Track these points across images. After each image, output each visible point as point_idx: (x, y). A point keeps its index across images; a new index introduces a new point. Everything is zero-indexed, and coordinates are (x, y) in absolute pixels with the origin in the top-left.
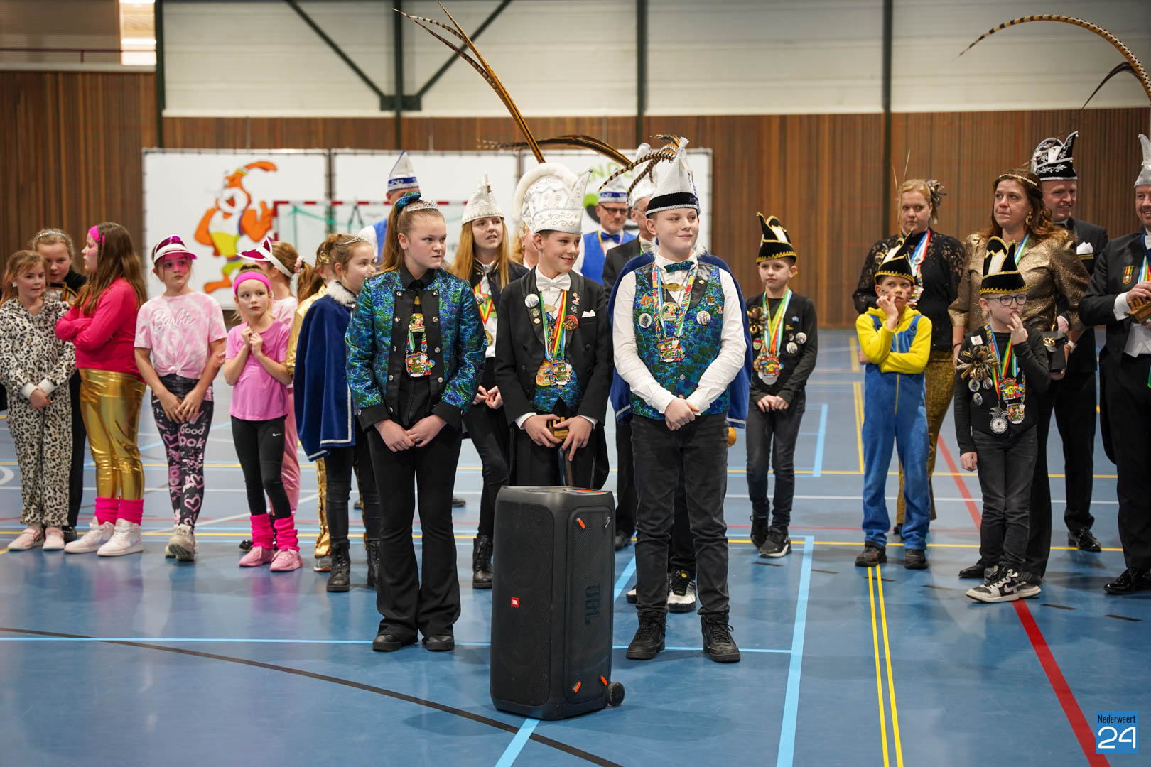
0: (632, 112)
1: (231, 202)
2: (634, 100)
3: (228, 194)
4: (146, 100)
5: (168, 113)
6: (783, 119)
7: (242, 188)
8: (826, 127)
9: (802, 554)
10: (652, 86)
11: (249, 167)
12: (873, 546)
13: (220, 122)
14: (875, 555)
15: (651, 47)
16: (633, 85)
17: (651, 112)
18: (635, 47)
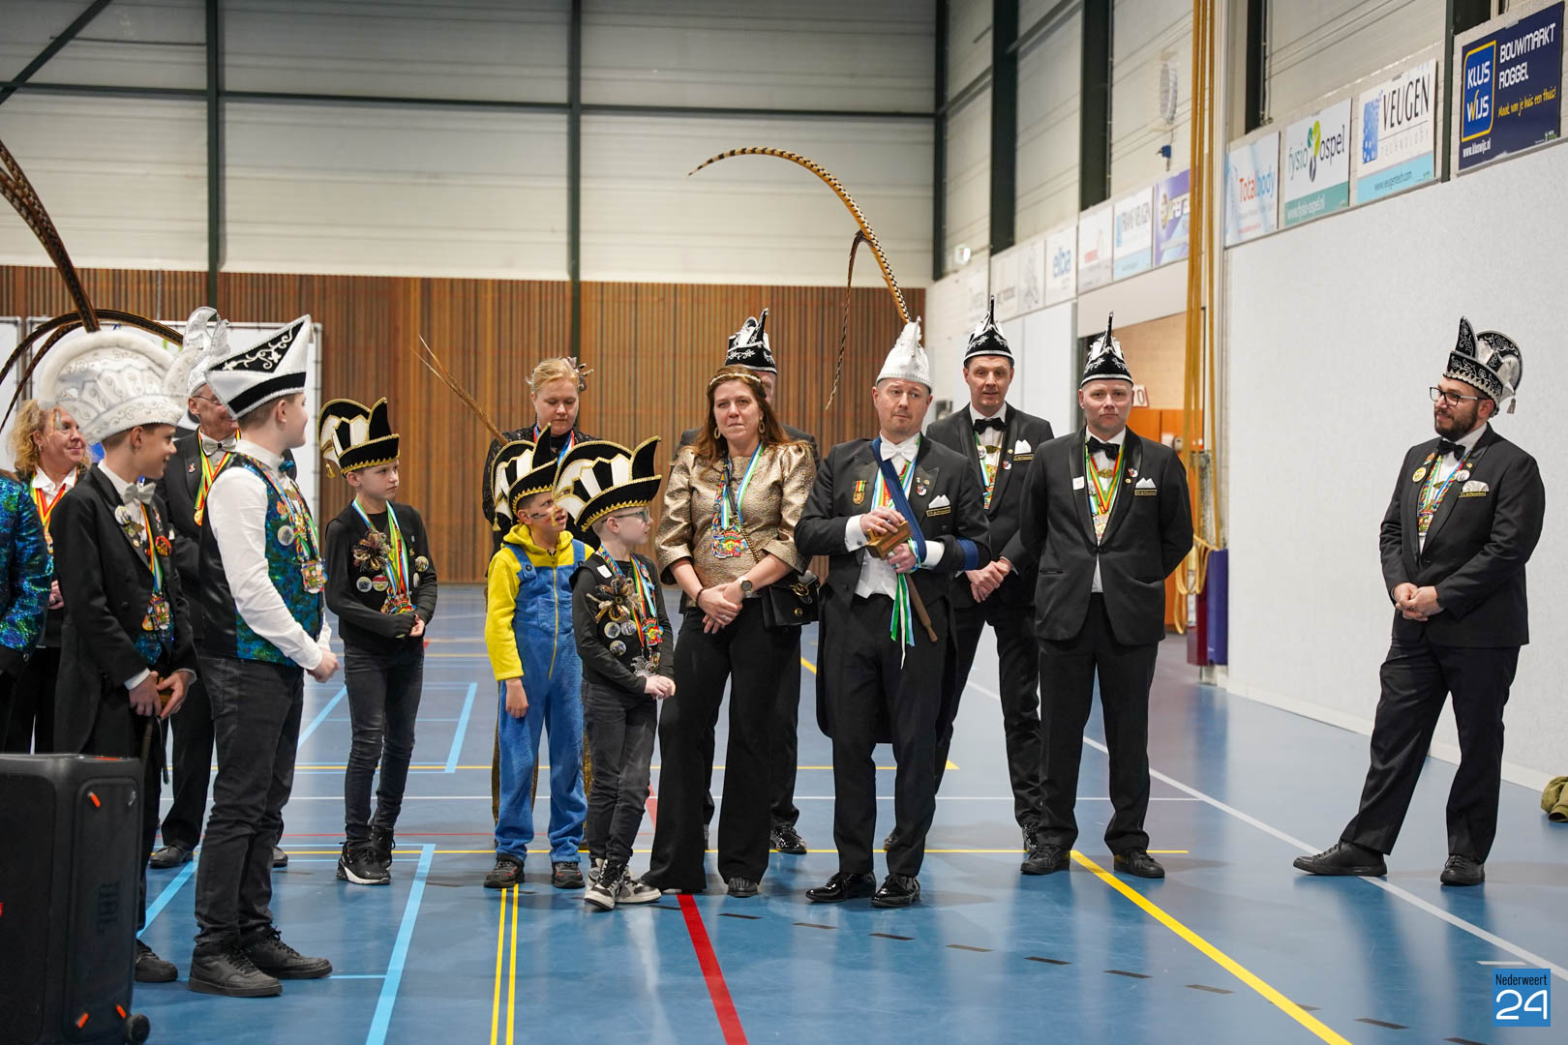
0: (202, 265)
2: (204, 248)
8: (488, 298)
9: (411, 875)
10: (231, 229)
12: (509, 861)
14: (512, 872)
15: (231, 172)
16: (203, 226)
17: (231, 265)
18: (204, 171)
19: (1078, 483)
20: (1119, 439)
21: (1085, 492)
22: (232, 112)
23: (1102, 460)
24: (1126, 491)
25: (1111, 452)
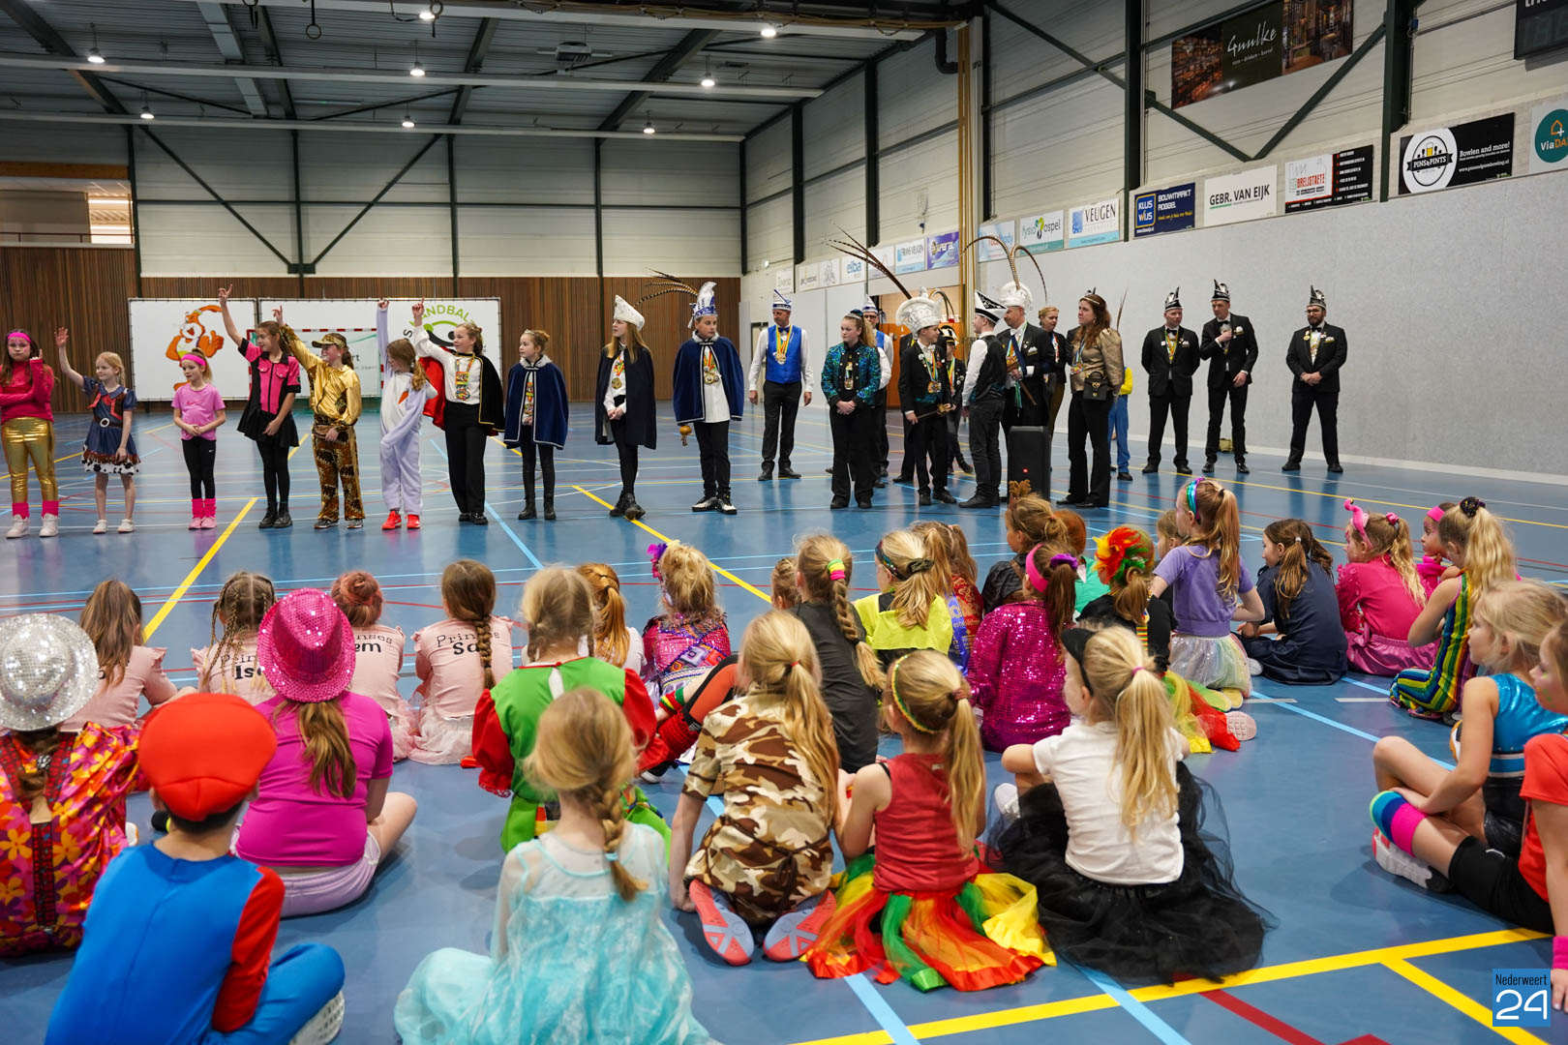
0: (450, 275)
1: (191, 332)
2: (451, 267)
3: (189, 326)
4: (129, 268)
5: (143, 275)
6: (542, 279)
7: (199, 323)
8: (567, 285)
10: (461, 260)
11: (202, 309)
13: (181, 280)
15: (460, 236)
16: (451, 259)
17: (461, 275)
18: (450, 236)
19: (1163, 343)
20: (1177, 329)
21: (1166, 346)
22: (460, 211)
23: (1171, 336)
24: (1179, 346)
25: (1174, 333)
